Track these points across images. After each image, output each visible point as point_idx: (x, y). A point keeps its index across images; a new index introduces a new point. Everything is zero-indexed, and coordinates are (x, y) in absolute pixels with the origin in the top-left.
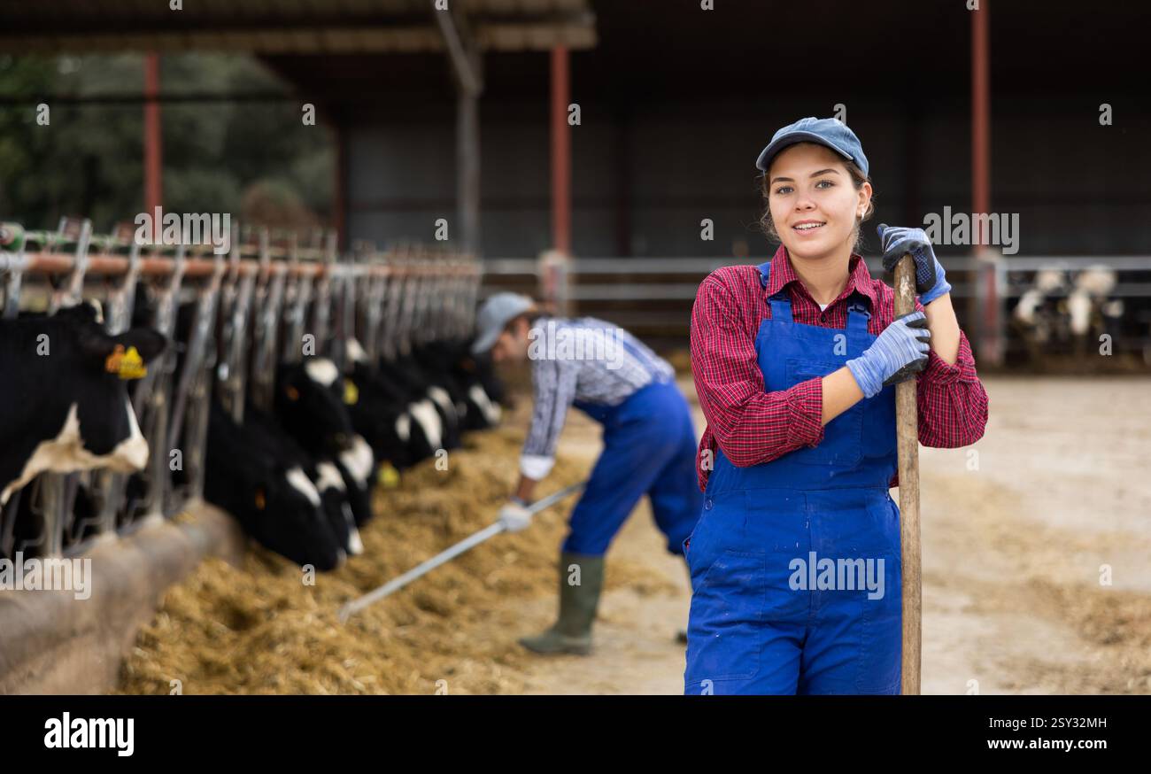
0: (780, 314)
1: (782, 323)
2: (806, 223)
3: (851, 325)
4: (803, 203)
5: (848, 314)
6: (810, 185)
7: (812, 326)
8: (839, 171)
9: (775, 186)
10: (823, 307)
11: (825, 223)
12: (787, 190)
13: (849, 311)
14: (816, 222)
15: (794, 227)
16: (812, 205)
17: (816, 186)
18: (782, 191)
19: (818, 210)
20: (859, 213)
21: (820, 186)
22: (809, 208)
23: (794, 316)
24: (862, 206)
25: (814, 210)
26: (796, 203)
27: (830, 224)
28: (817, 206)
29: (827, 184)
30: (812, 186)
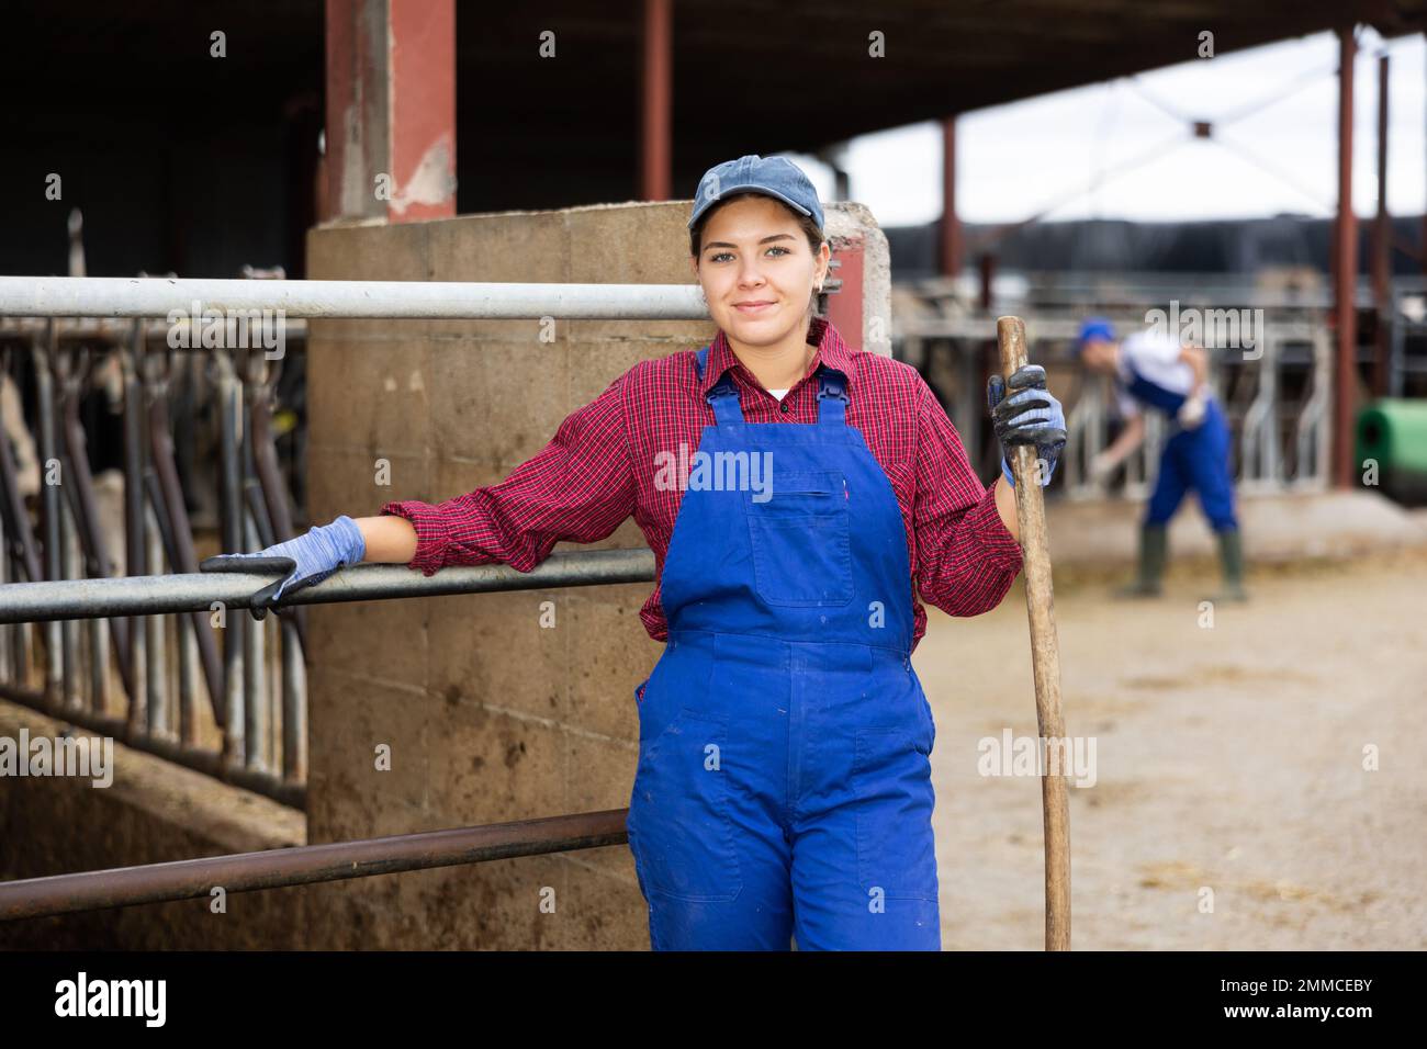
0: (726, 416)
1: (731, 428)
2: (753, 303)
3: (823, 417)
4: (749, 279)
5: (817, 402)
6: (758, 254)
7: (771, 425)
8: (794, 235)
9: (708, 253)
11: (777, 302)
12: (727, 258)
13: (818, 398)
15: (737, 306)
16: (762, 281)
17: (766, 254)
18: (721, 258)
19: (768, 287)
21: (771, 253)
22: (758, 284)
23: (743, 412)
24: (819, 274)
25: (764, 286)
26: (740, 277)
27: (781, 303)
28: (768, 281)
29: (779, 252)
30: (762, 256)
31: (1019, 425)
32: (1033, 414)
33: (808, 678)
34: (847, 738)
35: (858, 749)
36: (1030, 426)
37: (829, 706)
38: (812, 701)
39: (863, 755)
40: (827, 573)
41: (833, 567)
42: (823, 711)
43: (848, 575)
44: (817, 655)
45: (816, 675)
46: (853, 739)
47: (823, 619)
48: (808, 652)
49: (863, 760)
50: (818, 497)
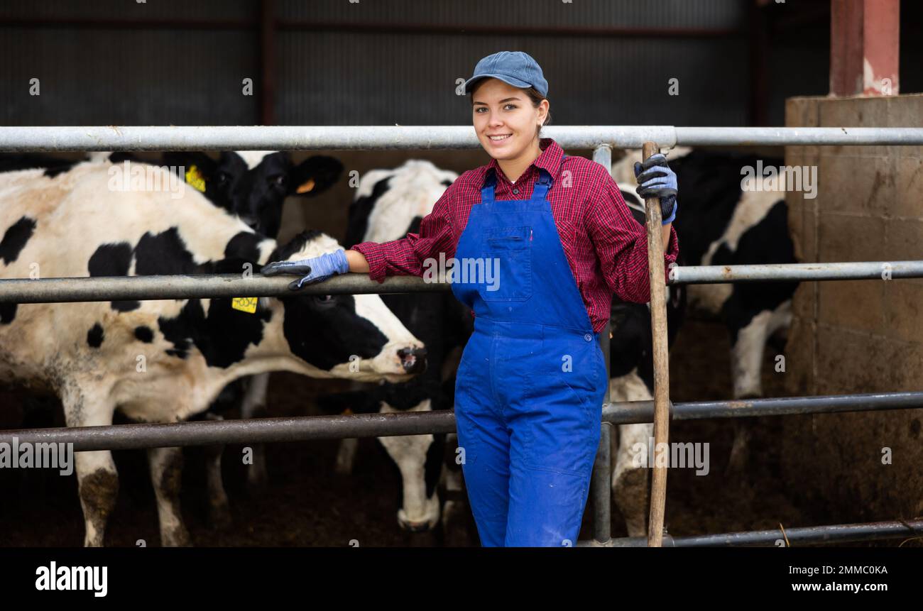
2: (496, 136)
3: (533, 196)
4: (494, 123)
6: (500, 108)
8: (520, 98)
9: (476, 107)
10: (514, 182)
11: (512, 134)
12: (485, 110)
14: (504, 135)
15: (489, 137)
16: (501, 124)
17: (504, 108)
18: (481, 110)
19: (505, 127)
20: (539, 124)
21: (507, 108)
22: (498, 126)
23: (495, 195)
24: (542, 117)
25: (501, 126)
26: (489, 122)
27: (515, 135)
28: (504, 124)
29: (513, 107)
30: (502, 109)
31: (648, 186)
32: (655, 180)
33: (501, 341)
34: (519, 376)
35: (526, 382)
36: (655, 186)
37: (510, 358)
38: (501, 355)
39: (529, 386)
40: (516, 283)
41: (520, 279)
42: (506, 360)
43: (529, 284)
44: (508, 329)
45: (505, 340)
46: (523, 377)
47: (510, 309)
48: (503, 327)
49: (528, 389)
50: (516, 240)
